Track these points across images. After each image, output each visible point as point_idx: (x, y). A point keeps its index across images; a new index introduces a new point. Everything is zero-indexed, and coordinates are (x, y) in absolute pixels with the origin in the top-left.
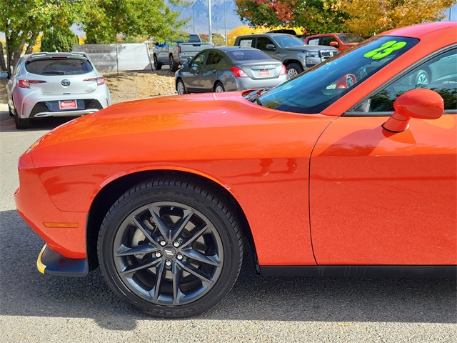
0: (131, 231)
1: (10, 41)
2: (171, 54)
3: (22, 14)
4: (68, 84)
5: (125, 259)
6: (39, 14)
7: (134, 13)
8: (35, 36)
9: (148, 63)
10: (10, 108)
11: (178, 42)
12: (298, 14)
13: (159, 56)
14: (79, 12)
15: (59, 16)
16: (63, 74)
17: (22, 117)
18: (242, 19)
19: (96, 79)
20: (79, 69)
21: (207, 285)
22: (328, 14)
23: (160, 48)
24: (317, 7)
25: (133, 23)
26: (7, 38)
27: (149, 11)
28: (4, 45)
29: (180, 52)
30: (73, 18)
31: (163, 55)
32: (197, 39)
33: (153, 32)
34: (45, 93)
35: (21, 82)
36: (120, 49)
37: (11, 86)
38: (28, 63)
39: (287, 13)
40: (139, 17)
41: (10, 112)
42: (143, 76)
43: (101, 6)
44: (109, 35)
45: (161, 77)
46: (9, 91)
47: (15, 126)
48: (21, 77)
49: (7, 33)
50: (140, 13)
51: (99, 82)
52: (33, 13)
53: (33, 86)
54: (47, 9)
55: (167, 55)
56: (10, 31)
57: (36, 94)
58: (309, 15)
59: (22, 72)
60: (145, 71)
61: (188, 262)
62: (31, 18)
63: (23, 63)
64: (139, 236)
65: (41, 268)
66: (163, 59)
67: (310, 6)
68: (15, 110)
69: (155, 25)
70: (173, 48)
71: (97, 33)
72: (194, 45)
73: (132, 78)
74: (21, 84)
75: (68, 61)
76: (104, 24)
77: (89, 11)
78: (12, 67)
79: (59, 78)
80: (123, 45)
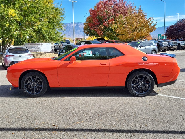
0: (27, 81)
1: (3, 42)
2: (59, 46)
3: (8, 34)
4: (21, 56)
5: (26, 86)
6: (13, 34)
7: (45, 34)
8: (12, 41)
9: (51, 49)
10: (2, 64)
11: (62, 43)
12: (105, 33)
13: (56, 47)
14: (26, 33)
15: (20, 35)
16: (19, 53)
17: (7, 66)
18: (86, 34)
19: (30, 55)
20: (25, 52)
21: (41, 91)
22: (115, 33)
23: (56, 44)
24: (111, 31)
25: (45, 36)
26: (2, 41)
27: (50, 33)
28: (1, 44)
29: (62, 46)
30: (25, 35)
31: (57, 47)
32: (69, 41)
33: (52, 39)
34: (14, 59)
35: (7, 55)
36: (41, 45)
37: (3, 57)
38: (9, 50)
39: (101, 33)
40: (47, 35)
41: (3, 65)
42: (49, 54)
43: (34, 31)
44: (37, 40)
45: (56, 54)
46: (2, 59)
47: (4, 69)
48: (7, 54)
49: (2, 39)
50: (47, 33)
51: (31, 55)
52: (11, 34)
53: (10, 57)
54: (16, 32)
55: (58, 47)
56: (4, 39)
57: (11, 59)
58: (108, 34)
59: (7, 53)
60: (50, 52)
61: (37, 87)
62: (11, 35)
63: (8, 50)
64: (29, 82)
65: (10, 89)
66: (57, 48)
67: (109, 30)
68: (5, 64)
69: (52, 37)
70: (60, 44)
71: (33, 40)
72: (67, 44)
73: (45, 55)
74: (7, 56)
75: (21, 49)
76: (35, 37)
77: (30, 33)
78: (3, 51)
79: (18, 55)
80: (43, 43)
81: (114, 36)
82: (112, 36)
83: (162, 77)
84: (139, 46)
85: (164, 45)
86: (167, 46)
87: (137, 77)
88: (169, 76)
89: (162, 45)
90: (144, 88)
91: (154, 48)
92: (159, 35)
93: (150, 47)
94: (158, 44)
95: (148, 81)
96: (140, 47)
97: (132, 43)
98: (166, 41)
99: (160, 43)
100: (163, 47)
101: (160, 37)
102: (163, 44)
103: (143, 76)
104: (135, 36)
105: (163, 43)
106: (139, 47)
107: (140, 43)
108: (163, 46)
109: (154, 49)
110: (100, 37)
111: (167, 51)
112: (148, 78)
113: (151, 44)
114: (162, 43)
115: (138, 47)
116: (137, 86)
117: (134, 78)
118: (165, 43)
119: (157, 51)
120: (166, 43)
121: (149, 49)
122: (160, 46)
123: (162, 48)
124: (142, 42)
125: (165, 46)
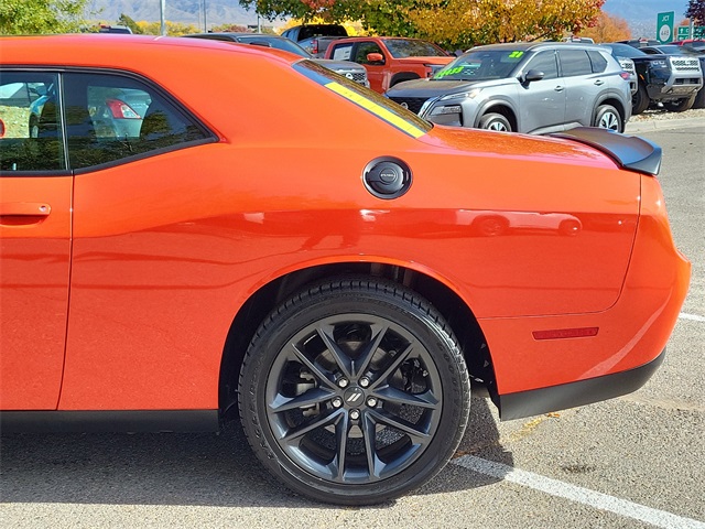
81: (399, 15)
82: (387, 15)
83: (538, 335)
84: (519, 73)
85: (675, 72)
86: (695, 80)
87: (315, 332)
88: (593, 331)
89: (665, 75)
90: (380, 428)
91: (608, 91)
92: (665, 18)
93: (583, 83)
94: (641, 65)
95: (414, 371)
96: (525, 83)
97: (481, 55)
98: (691, 52)
99: (653, 63)
100: (670, 83)
101: (665, 28)
102: (673, 67)
103: (375, 330)
104: (507, 13)
105: (672, 59)
106: (520, 79)
107: (527, 54)
108: (672, 80)
109: (611, 95)
110: (320, 21)
111: (694, 107)
112: (416, 349)
113: (596, 66)
114: (668, 64)
115: (513, 79)
116: (324, 410)
117: (293, 344)
118: (683, 63)
119: (628, 105)
120: (687, 59)
121: (575, 95)
122: (651, 76)
123: (663, 90)
124: (538, 50)
125: (680, 81)
